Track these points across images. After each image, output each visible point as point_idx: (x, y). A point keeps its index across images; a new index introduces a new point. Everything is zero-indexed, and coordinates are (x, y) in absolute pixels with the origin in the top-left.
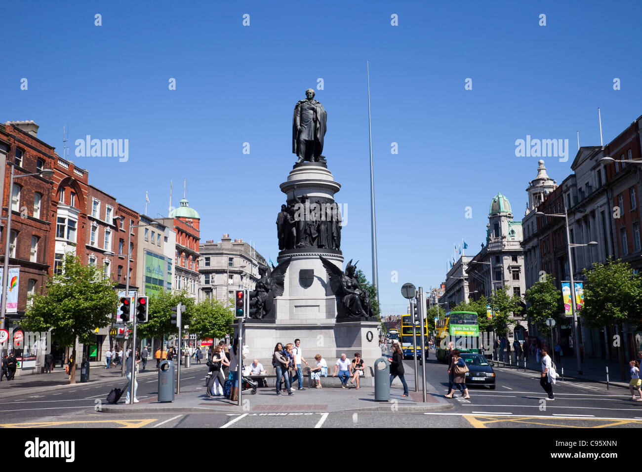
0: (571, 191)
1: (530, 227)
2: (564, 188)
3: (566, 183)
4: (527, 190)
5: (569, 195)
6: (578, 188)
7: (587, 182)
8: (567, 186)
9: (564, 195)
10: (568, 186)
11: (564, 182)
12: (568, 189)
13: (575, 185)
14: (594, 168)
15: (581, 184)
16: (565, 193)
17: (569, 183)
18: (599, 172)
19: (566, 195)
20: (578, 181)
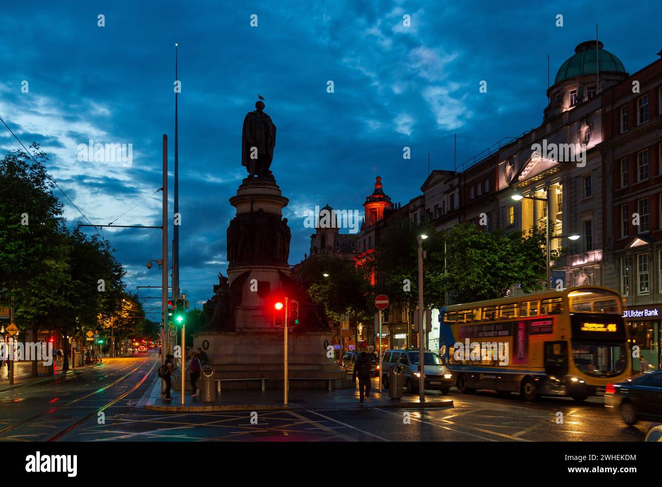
0: (418, 212)
1: (367, 242)
2: (411, 207)
3: (414, 203)
4: (363, 205)
5: (415, 215)
6: (426, 209)
7: (436, 204)
8: (414, 206)
9: (410, 214)
10: (416, 206)
11: (412, 201)
12: (416, 209)
13: (423, 206)
14: (447, 192)
15: (430, 206)
16: (412, 212)
17: (418, 203)
18: (452, 196)
19: (413, 215)
20: (426, 202)
